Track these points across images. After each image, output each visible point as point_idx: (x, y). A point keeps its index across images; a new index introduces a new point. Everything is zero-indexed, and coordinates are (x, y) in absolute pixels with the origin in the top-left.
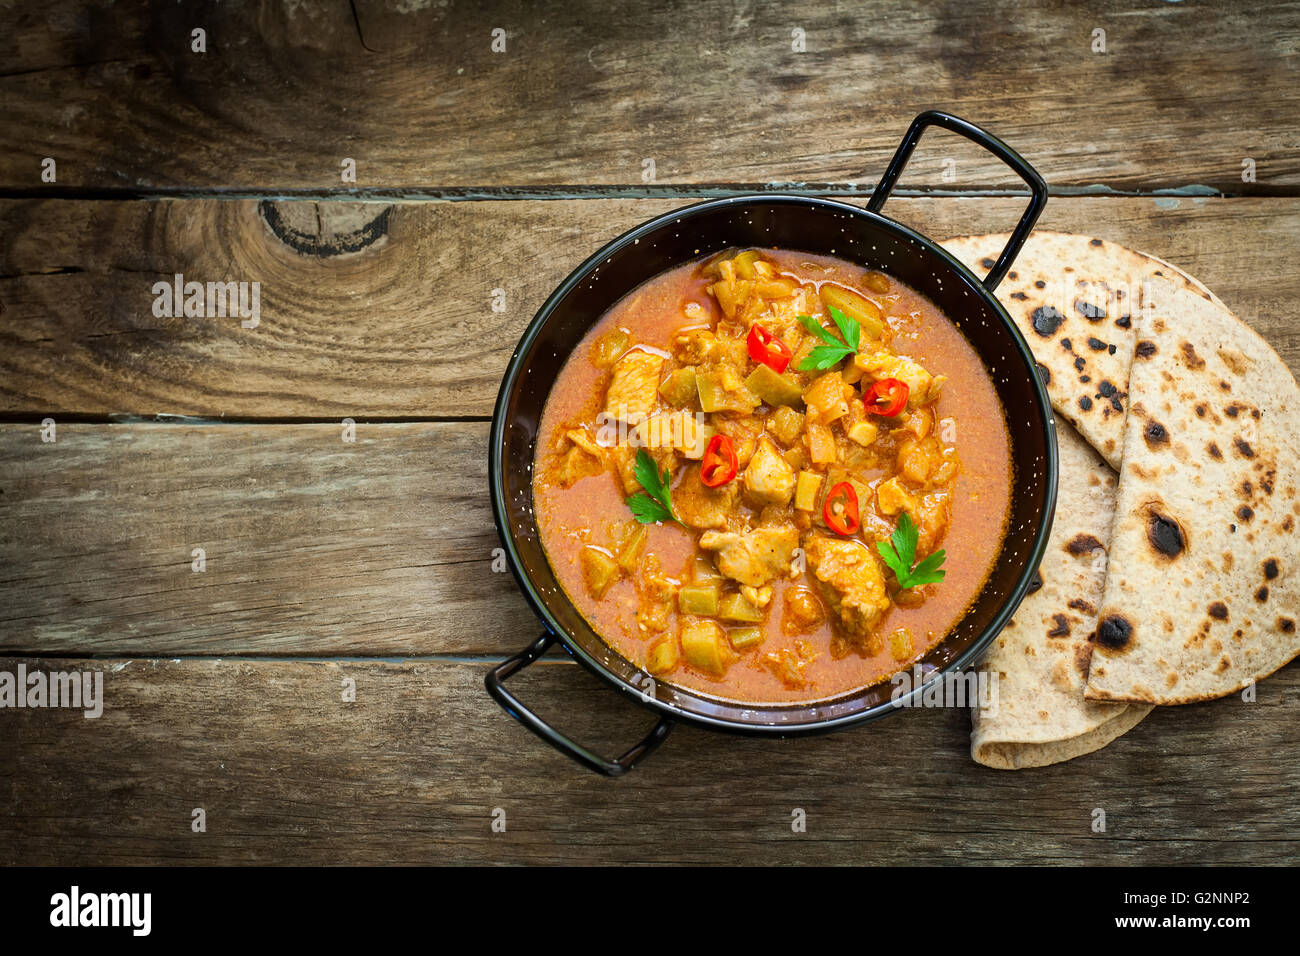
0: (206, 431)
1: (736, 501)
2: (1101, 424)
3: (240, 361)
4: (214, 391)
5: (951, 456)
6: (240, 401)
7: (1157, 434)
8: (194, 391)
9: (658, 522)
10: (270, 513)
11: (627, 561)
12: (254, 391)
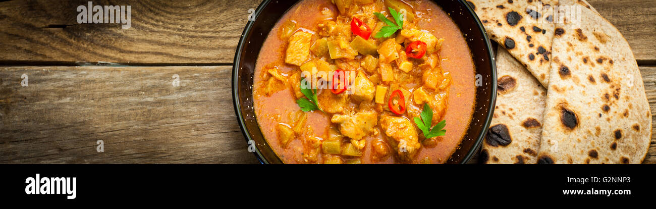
0: (121, 70)
1: (348, 100)
2: (539, 66)
3: (137, 37)
4: (125, 51)
5: (447, 76)
6: (137, 56)
7: (565, 71)
8: (115, 51)
9: (312, 111)
10: (150, 108)
11: (298, 129)
12: (143, 51)
